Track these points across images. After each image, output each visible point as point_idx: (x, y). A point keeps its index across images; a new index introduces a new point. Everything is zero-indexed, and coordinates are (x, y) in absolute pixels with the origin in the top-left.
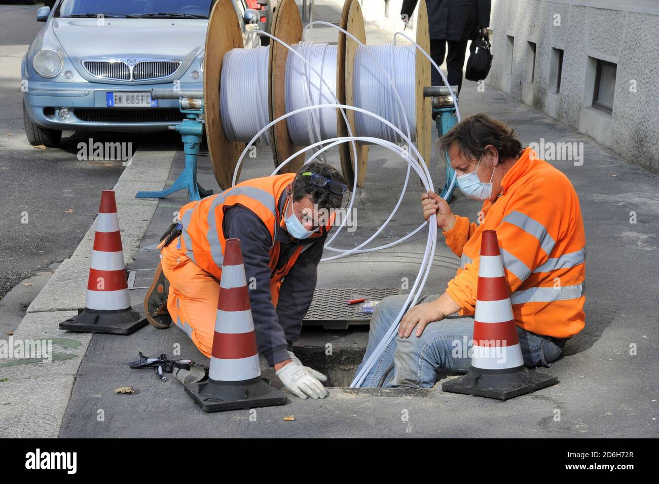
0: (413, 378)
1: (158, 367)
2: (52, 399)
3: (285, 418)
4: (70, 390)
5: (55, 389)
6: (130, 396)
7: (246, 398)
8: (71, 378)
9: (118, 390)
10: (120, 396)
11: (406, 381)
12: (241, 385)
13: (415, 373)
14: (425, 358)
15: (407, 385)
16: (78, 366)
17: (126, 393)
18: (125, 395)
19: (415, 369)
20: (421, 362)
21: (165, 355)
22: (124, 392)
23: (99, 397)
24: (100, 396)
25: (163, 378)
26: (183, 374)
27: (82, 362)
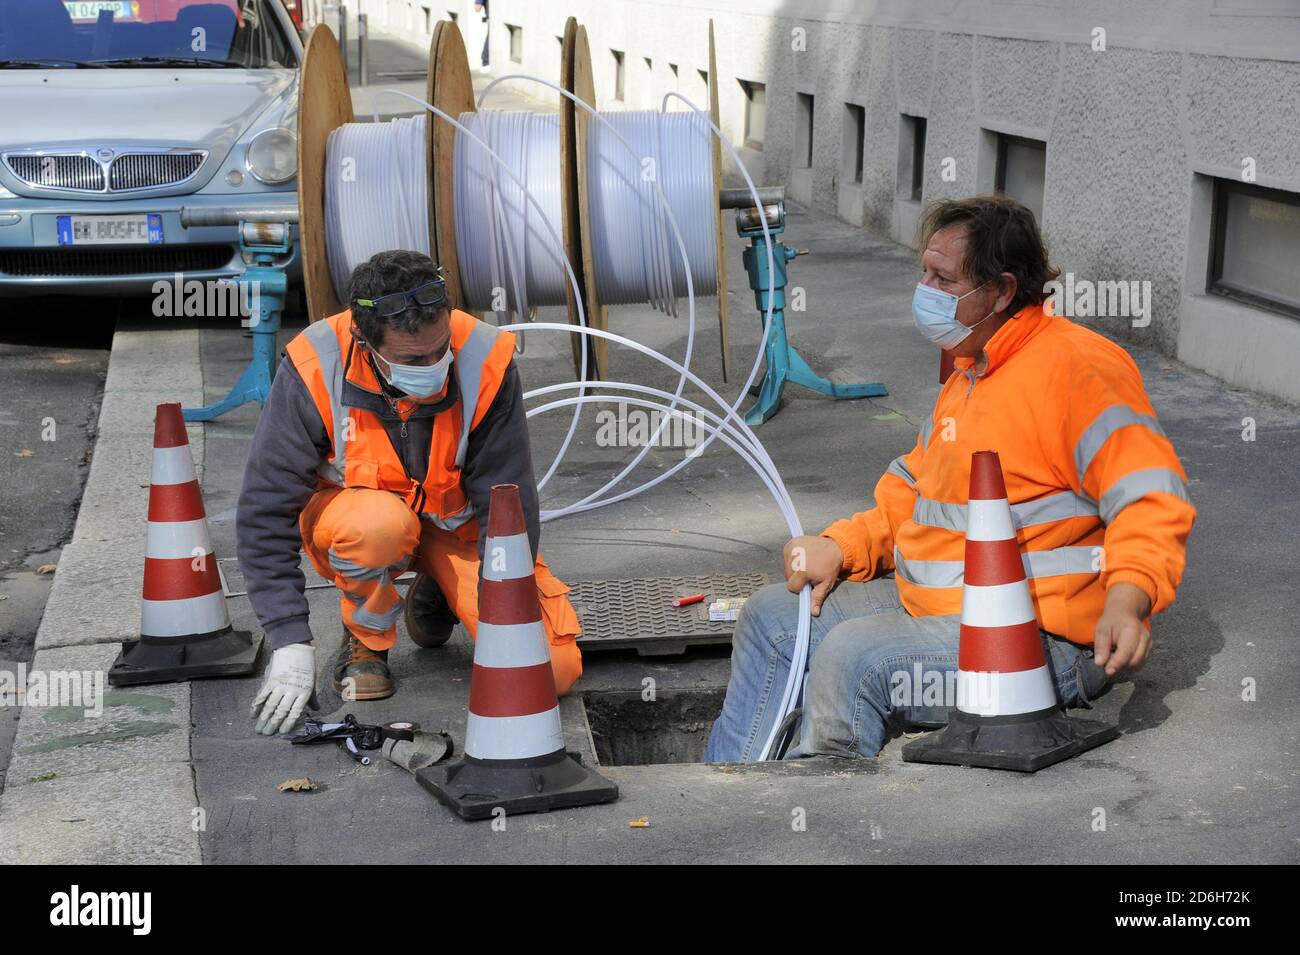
0: (843, 735)
1: (345, 739)
2: (164, 807)
3: (632, 824)
4: (192, 788)
5: (162, 789)
6: (313, 796)
7: (540, 792)
8: (186, 769)
9: (286, 785)
10: (291, 796)
11: (833, 745)
12: (529, 766)
13: (848, 728)
14: (868, 695)
15: (833, 752)
16: (187, 745)
17: (301, 790)
18: (301, 796)
19: (846, 718)
20: (859, 704)
21: (353, 717)
22: (298, 787)
23: (252, 801)
24: (253, 798)
25: (363, 761)
26: (403, 751)
27: (190, 738)
